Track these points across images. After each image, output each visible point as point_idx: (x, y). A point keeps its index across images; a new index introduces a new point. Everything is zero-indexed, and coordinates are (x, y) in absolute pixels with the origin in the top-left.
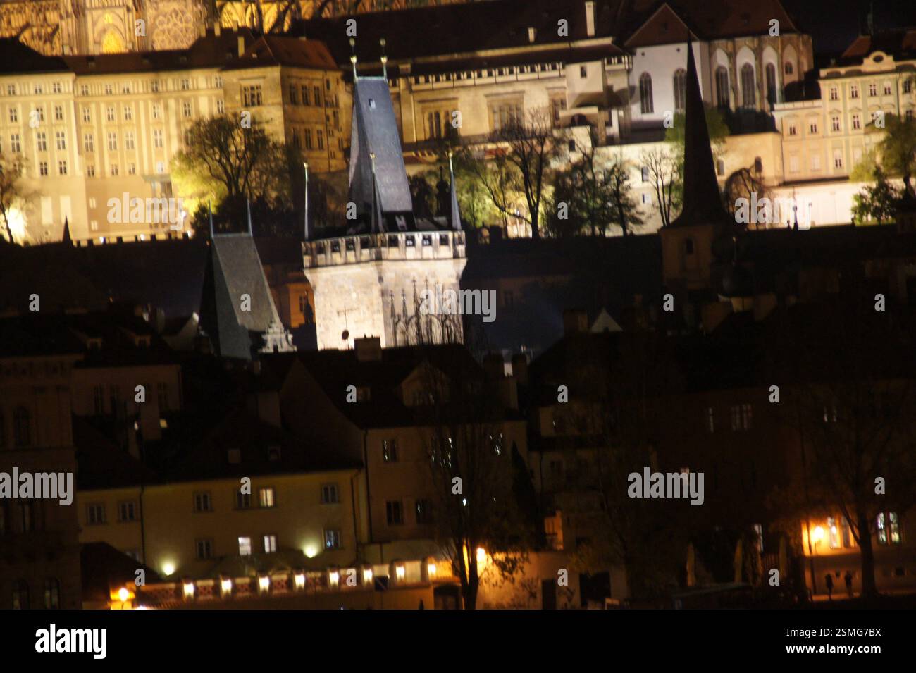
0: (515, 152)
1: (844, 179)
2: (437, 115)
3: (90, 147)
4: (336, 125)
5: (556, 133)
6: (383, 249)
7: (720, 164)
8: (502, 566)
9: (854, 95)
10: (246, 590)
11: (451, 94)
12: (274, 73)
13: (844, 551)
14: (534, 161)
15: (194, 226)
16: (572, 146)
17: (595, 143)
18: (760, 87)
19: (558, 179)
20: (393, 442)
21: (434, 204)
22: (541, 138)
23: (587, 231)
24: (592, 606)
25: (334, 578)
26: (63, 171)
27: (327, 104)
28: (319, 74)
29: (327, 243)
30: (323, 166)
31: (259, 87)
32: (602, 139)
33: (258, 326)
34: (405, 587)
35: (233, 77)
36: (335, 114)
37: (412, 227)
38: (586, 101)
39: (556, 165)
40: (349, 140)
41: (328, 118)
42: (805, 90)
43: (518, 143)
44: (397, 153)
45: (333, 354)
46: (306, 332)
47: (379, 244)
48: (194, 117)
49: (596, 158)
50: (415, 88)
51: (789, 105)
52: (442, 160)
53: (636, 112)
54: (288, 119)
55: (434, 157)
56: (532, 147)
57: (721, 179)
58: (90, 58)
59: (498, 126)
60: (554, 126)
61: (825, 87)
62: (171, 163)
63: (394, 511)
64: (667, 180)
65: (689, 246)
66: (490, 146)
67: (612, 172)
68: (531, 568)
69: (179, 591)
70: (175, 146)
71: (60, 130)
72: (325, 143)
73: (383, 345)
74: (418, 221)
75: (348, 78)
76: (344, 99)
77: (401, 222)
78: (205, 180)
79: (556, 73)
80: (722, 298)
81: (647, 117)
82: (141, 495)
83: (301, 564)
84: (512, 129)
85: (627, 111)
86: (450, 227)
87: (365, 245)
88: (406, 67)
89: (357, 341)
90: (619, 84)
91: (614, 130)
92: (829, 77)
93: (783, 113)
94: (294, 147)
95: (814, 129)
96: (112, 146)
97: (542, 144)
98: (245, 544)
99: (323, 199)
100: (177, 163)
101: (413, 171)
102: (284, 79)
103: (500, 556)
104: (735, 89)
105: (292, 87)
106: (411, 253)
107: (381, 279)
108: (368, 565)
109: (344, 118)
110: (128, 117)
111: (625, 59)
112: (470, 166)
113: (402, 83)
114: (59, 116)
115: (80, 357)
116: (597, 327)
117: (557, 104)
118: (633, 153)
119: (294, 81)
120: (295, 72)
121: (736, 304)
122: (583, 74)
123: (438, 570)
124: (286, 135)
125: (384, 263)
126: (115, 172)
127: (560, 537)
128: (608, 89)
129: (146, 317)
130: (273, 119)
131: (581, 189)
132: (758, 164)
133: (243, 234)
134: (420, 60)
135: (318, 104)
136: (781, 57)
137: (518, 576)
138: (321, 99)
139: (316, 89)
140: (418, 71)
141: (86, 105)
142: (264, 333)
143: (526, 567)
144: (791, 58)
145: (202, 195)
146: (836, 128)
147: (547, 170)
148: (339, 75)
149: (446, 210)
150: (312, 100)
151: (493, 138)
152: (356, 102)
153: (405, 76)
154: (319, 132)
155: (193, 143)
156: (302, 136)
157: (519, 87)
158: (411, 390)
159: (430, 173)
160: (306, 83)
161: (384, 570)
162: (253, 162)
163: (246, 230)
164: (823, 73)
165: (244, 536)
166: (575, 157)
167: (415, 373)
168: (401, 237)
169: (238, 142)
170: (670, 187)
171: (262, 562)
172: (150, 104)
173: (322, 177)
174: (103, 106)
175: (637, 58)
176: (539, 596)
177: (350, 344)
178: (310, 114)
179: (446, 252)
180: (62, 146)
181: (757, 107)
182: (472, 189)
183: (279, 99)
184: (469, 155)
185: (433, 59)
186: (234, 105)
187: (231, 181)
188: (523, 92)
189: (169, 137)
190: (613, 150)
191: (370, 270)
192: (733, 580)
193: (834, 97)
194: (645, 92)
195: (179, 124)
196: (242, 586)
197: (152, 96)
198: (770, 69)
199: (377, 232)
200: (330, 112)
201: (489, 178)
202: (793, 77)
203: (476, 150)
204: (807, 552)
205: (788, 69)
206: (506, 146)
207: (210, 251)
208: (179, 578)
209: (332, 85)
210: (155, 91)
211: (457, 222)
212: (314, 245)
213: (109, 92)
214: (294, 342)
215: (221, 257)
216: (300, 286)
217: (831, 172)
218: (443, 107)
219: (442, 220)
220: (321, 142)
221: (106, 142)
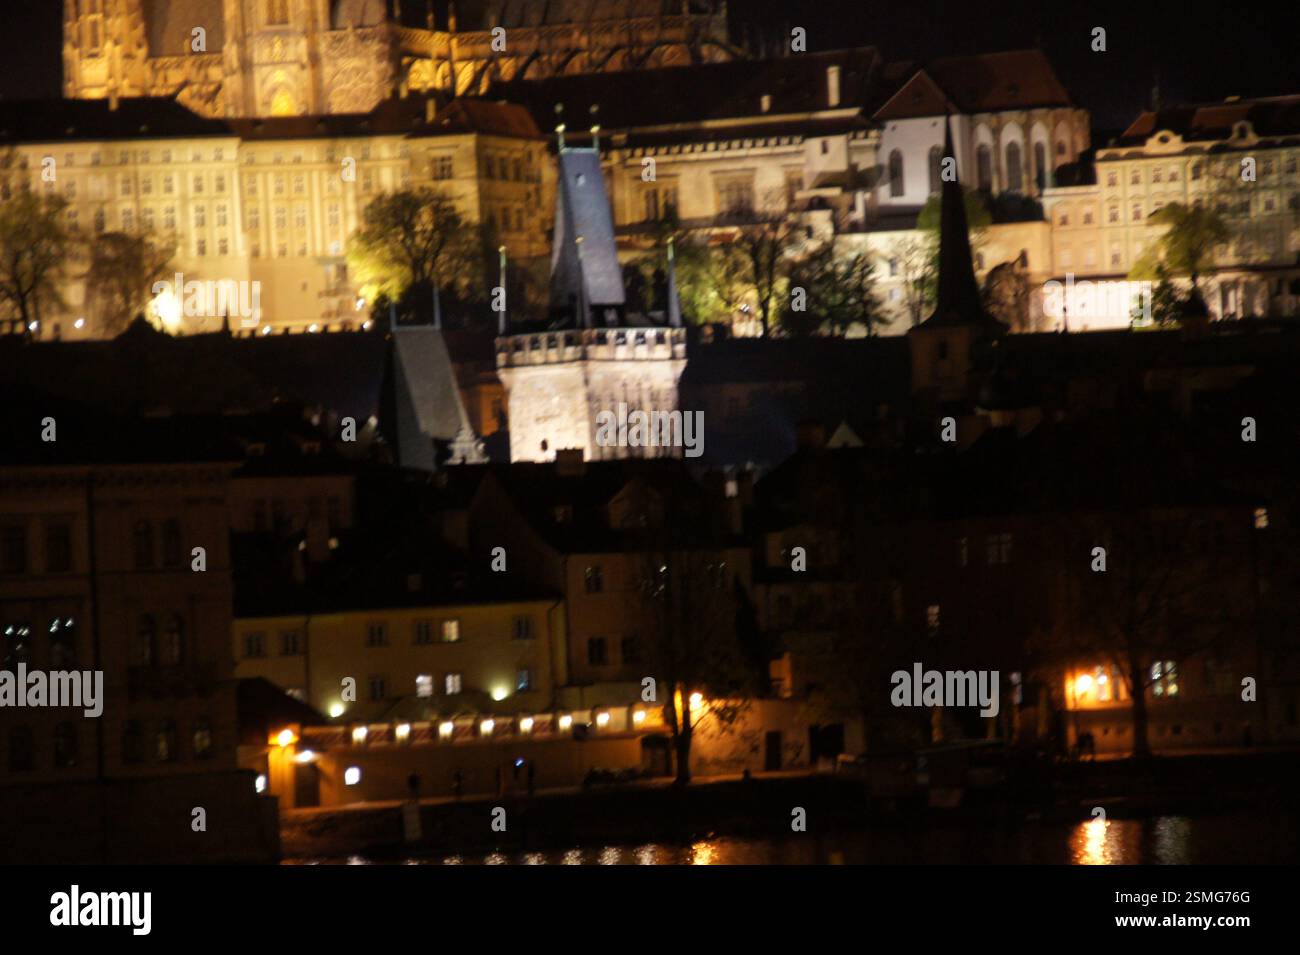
0: (743, 238)
1: (1120, 277)
2: (655, 194)
3: (255, 224)
4: (538, 203)
5: (792, 218)
6: (591, 348)
7: (980, 257)
8: (721, 715)
9: (1136, 181)
10: (425, 736)
11: (672, 170)
12: (468, 141)
13: (1113, 705)
14: (766, 250)
15: (373, 316)
16: (810, 232)
17: (837, 231)
18: (1028, 166)
19: (795, 273)
20: (597, 569)
21: (650, 297)
22: (775, 222)
23: (824, 330)
24: (823, 767)
25: (526, 724)
26: (224, 250)
27: (530, 179)
28: (519, 144)
29: (526, 338)
30: (522, 250)
31: (450, 158)
32: (845, 226)
33: (446, 434)
34: (608, 737)
35: (421, 145)
36: (538, 191)
37: (623, 323)
38: (827, 181)
39: (791, 254)
40: (553, 220)
41: (528, 196)
42: (1079, 173)
43: (748, 227)
44: (608, 238)
45: (528, 467)
46: (499, 442)
47: (585, 341)
48: (375, 190)
49: (836, 248)
50: (630, 162)
51: (1061, 191)
52: (660, 246)
53: (884, 195)
54: (484, 197)
55: (650, 243)
56: (764, 234)
57: (981, 274)
58: (257, 122)
59: (725, 207)
60: (789, 210)
61: (1103, 170)
62: (348, 242)
63: (597, 649)
64: (918, 274)
65: (942, 351)
66: (716, 231)
67: (854, 263)
68: (754, 717)
69: (348, 736)
70: (352, 224)
71: (222, 202)
72: (525, 224)
73: (588, 457)
74: (631, 316)
75: (553, 149)
76: (548, 173)
77: (611, 316)
78: (387, 263)
79: (792, 148)
80: (980, 412)
81: (897, 201)
82: (307, 623)
83: (489, 708)
84: (740, 212)
85: (874, 194)
86: (666, 323)
87: (569, 342)
88: (620, 137)
89: (559, 453)
90: (866, 162)
91: (859, 214)
92: (1107, 159)
93: (1053, 199)
94: (489, 229)
95: (1088, 219)
96: (281, 223)
97: (775, 229)
98: (424, 683)
99: (521, 288)
100: (355, 244)
101: (626, 257)
102: (479, 149)
103: (718, 704)
104: (998, 169)
105: (487, 158)
106: (621, 352)
107: (586, 382)
108: (567, 711)
109: (547, 195)
110: (300, 189)
111: (873, 133)
112: (690, 253)
113: (615, 156)
114: (221, 188)
115: (240, 465)
116: (835, 442)
117: (793, 184)
118: (880, 242)
119: (490, 152)
120: (492, 141)
121: (996, 418)
122: (825, 150)
123: (645, 718)
124: (482, 211)
125: (592, 365)
126: (283, 253)
127: (787, 683)
128: (853, 168)
129: (316, 420)
130: (465, 194)
131: (820, 282)
132: (1023, 258)
133: (428, 327)
134: (637, 130)
135: (517, 178)
136: (1052, 135)
137: (738, 726)
138: (521, 172)
139: (516, 161)
140: (634, 143)
141: (252, 175)
142: (451, 441)
143: (749, 717)
144: (1064, 136)
145: (383, 281)
146: (1114, 218)
147: (780, 260)
148: (543, 145)
149: (663, 302)
150: (511, 173)
151: (720, 220)
152: (562, 179)
153: (620, 148)
154: (519, 212)
155: (372, 222)
156: (499, 216)
157: (749, 164)
158: (619, 510)
159: (645, 261)
160: (504, 153)
161: (584, 717)
162: (442, 243)
163: (432, 322)
164: (1101, 154)
165: (425, 673)
166: (813, 245)
167: (621, 494)
168: (611, 334)
169: (425, 220)
170: (921, 283)
171: (445, 706)
172: (325, 176)
173: (521, 263)
174: (271, 178)
175: (887, 133)
176: (762, 750)
177: (550, 456)
178: (510, 190)
179: (662, 351)
180: (223, 222)
181: (1024, 191)
182: (694, 280)
183: (473, 172)
184: (690, 240)
185: (650, 129)
186: (423, 179)
187: (417, 265)
188: (753, 170)
189: (346, 215)
190: (857, 238)
191: (574, 371)
192: (986, 737)
193: (1112, 183)
194: (895, 172)
195: (358, 198)
196: (422, 731)
197: (325, 166)
198: (1039, 149)
199: (583, 327)
200: (531, 187)
201: (714, 268)
202: (1066, 159)
203: (700, 234)
204: (1070, 705)
205: (1060, 149)
206: (733, 230)
207: (391, 346)
208: (350, 719)
209: (535, 158)
210: (331, 160)
211: (675, 317)
212: (511, 340)
213: (278, 161)
214: (486, 452)
215: (404, 353)
216: (492, 388)
217: (1107, 269)
218: (664, 185)
219: (659, 315)
220: (520, 221)
221: (273, 218)
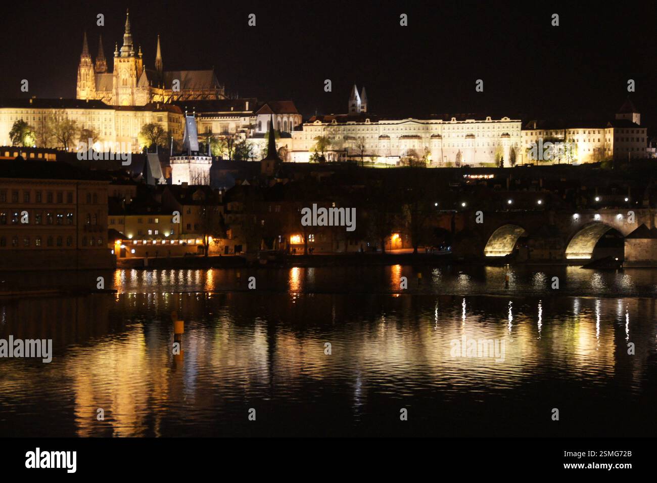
0: (226, 138)
1: (308, 151)
2: (207, 127)
3: (118, 129)
4: (181, 128)
5: (237, 134)
6: (191, 160)
7: (277, 145)
8: (215, 242)
9: (311, 131)
11: (211, 122)
12: (166, 113)
13: (301, 243)
14: (231, 141)
15: (143, 151)
16: (240, 137)
17: (247, 138)
18: (288, 126)
19: (236, 146)
20: (190, 209)
21: (205, 150)
22: (233, 135)
23: (243, 159)
24: (237, 254)
25: (172, 242)
26: (110, 134)
27: (179, 123)
28: (177, 115)
29: (177, 157)
30: (177, 138)
31: (162, 117)
32: (248, 137)
33: (157, 177)
34: (190, 246)
35: (156, 114)
36: (181, 125)
37: (198, 155)
38: (245, 127)
39: (236, 142)
40: (184, 132)
41: (179, 126)
42: (299, 128)
43: (227, 136)
44: (196, 136)
45: (176, 186)
46: (169, 180)
48: (145, 123)
49: (246, 141)
50: (202, 120)
51: (295, 132)
52: (207, 139)
53: (257, 130)
54: (169, 126)
55: (205, 138)
56: (230, 137)
57: (277, 149)
58: (119, 106)
59: (222, 131)
60: (236, 132)
61: (304, 128)
62: (138, 134)
63: (189, 226)
64: (264, 148)
65: (268, 165)
66: (220, 136)
67: (250, 145)
68: (223, 243)
69: (132, 243)
70: (139, 130)
71: (110, 124)
73: (189, 184)
74: (200, 154)
75: (185, 116)
76: (183, 121)
77: (196, 153)
78: (146, 139)
79: (238, 119)
80: (275, 179)
81: (260, 132)
82: (124, 218)
83: (164, 238)
84: (226, 132)
85: (255, 130)
86: (208, 156)
87: (186, 159)
88: (200, 114)
89: (182, 183)
90: (253, 123)
91: (251, 134)
92: (305, 125)
93: (293, 133)
94: (170, 133)
95: (301, 138)
97: (233, 136)
98: (150, 232)
99: (176, 146)
100: (140, 135)
101: (200, 141)
102: (168, 115)
103: (215, 239)
104: (282, 127)
105: (170, 117)
106: (198, 161)
107: (190, 168)
108: (181, 239)
109: (183, 126)
110: (128, 122)
111: (255, 117)
112: (214, 141)
113: (198, 118)
114: (110, 120)
115: (111, 182)
116: (244, 184)
117: (238, 127)
118: (256, 141)
120: (171, 114)
121: (279, 180)
122: (245, 120)
123: (199, 242)
124: (168, 129)
125: (191, 164)
127: (230, 236)
128: (251, 124)
129: (129, 173)
130: (165, 125)
131: (242, 148)
132: (287, 146)
133: (155, 154)
134: (204, 113)
135: (177, 122)
136: (294, 119)
137: (219, 245)
138: (178, 121)
139: (177, 118)
140: (202, 116)
141: (118, 118)
142: (159, 179)
143: (221, 242)
144: (296, 120)
145: (146, 143)
146: (306, 138)
147: (234, 143)
148: (183, 115)
149: (207, 151)
150: (175, 121)
151: (221, 134)
152: (186, 123)
153: (200, 117)
154: (177, 129)
155: (144, 130)
156: (172, 130)
157: (228, 122)
158: (195, 196)
159: (204, 142)
160: (174, 117)
161: (185, 241)
162: (159, 136)
164: (304, 124)
165: (150, 230)
166: (241, 141)
167: (196, 193)
168: (196, 157)
169: (156, 130)
170: (264, 150)
171: (154, 237)
172: (134, 119)
173: (177, 141)
175: (258, 117)
176: (224, 250)
177: (180, 184)
178: (175, 125)
179: (207, 162)
180: (111, 128)
181: (287, 132)
182: (215, 147)
183: (167, 120)
184: (214, 138)
185: (207, 113)
186: (155, 121)
187: (153, 140)
188: (229, 123)
189: (138, 128)
190: (251, 139)
191: (187, 165)
192: (272, 249)
193: (306, 131)
194: (260, 125)
195: (141, 124)
196: (149, 242)
198: (291, 123)
199: (189, 156)
200: (179, 124)
201: (219, 144)
202: (297, 125)
203: (216, 137)
204: (291, 243)
205: (296, 123)
206: (224, 136)
207: (146, 158)
208: (133, 239)
209: (180, 118)
211: (210, 154)
212: (173, 158)
214: (167, 182)
215: (149, 159)
216: (169, 168)
217: (304, 150)
218: (209, 125)
219: (206, 154)
220: (177, 132)
221: (122, 128)
